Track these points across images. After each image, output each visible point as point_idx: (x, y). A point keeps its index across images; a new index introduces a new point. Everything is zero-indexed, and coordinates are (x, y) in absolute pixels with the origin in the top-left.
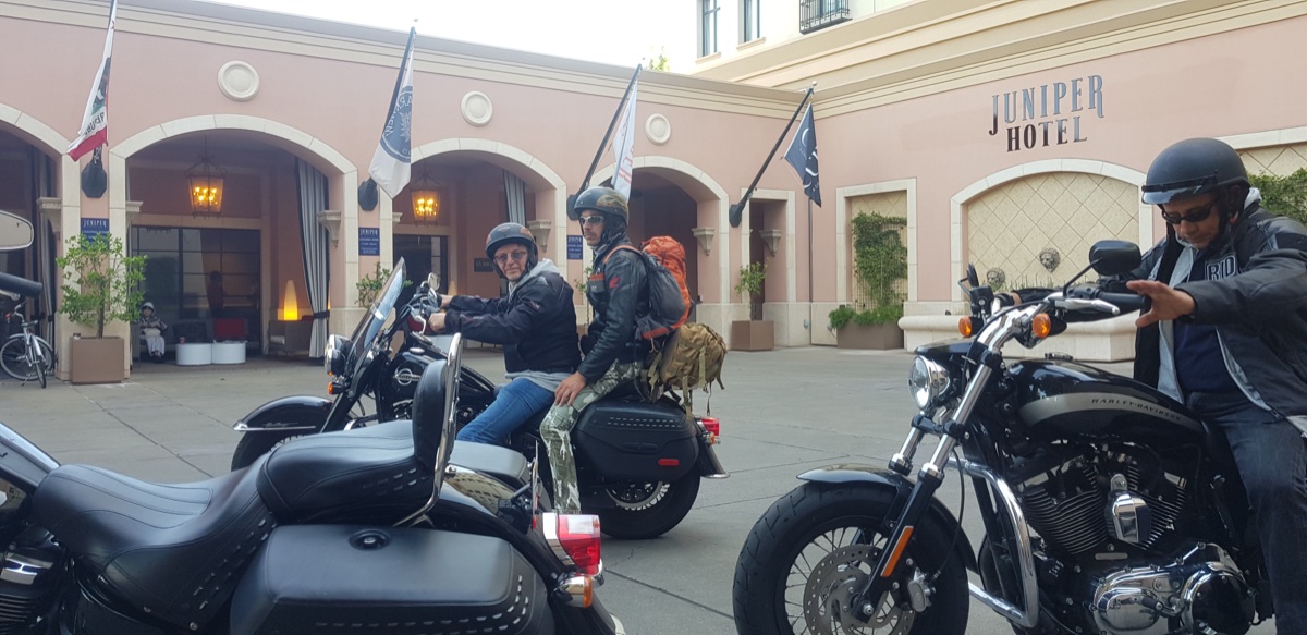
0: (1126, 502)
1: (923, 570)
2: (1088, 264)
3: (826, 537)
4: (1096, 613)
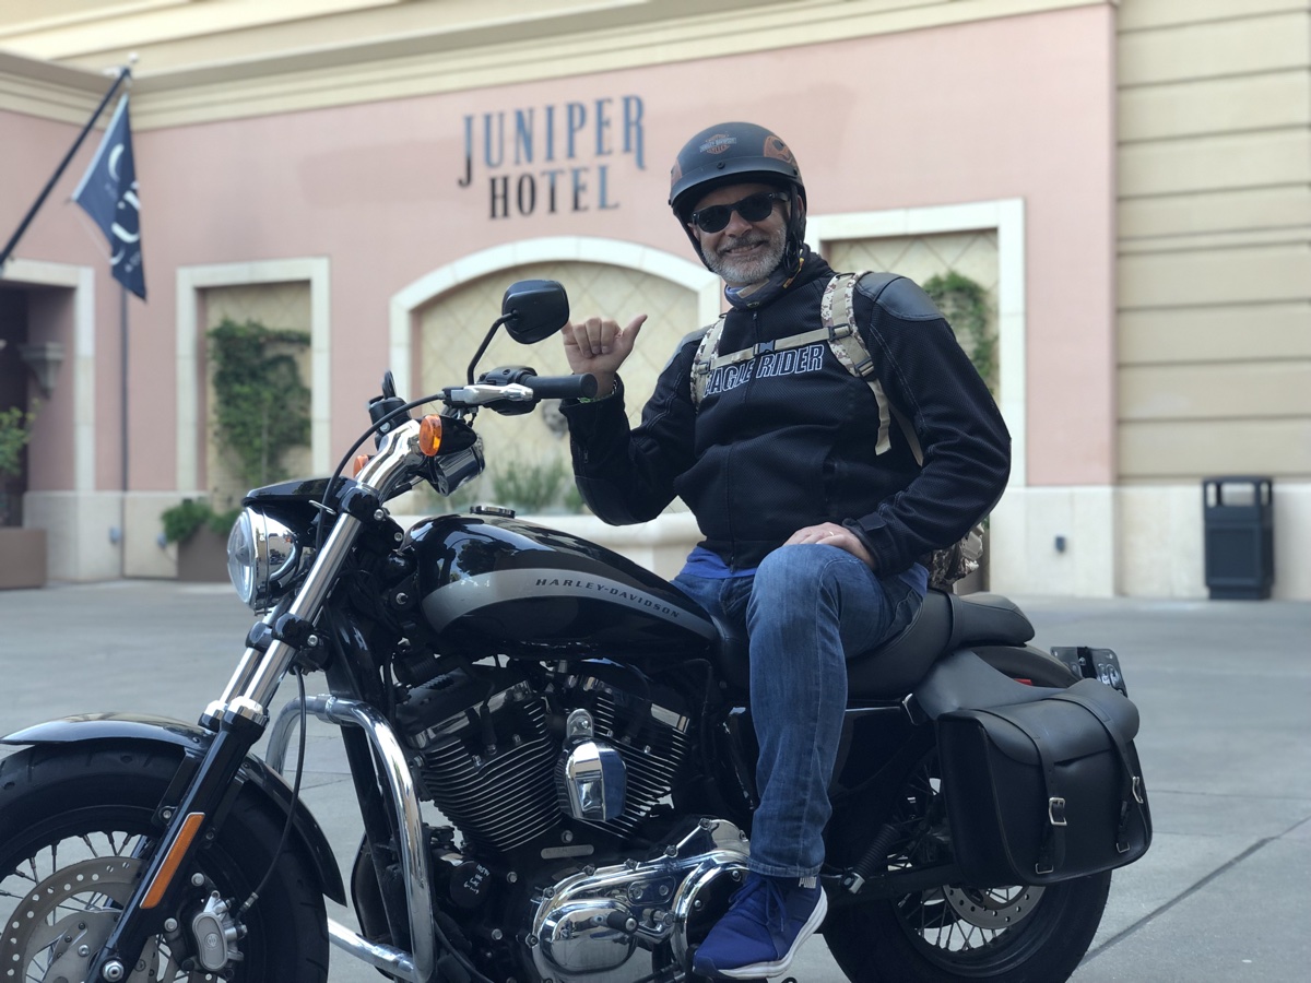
0: (587, 753)
1: (223, 894)
4: (536, 949)
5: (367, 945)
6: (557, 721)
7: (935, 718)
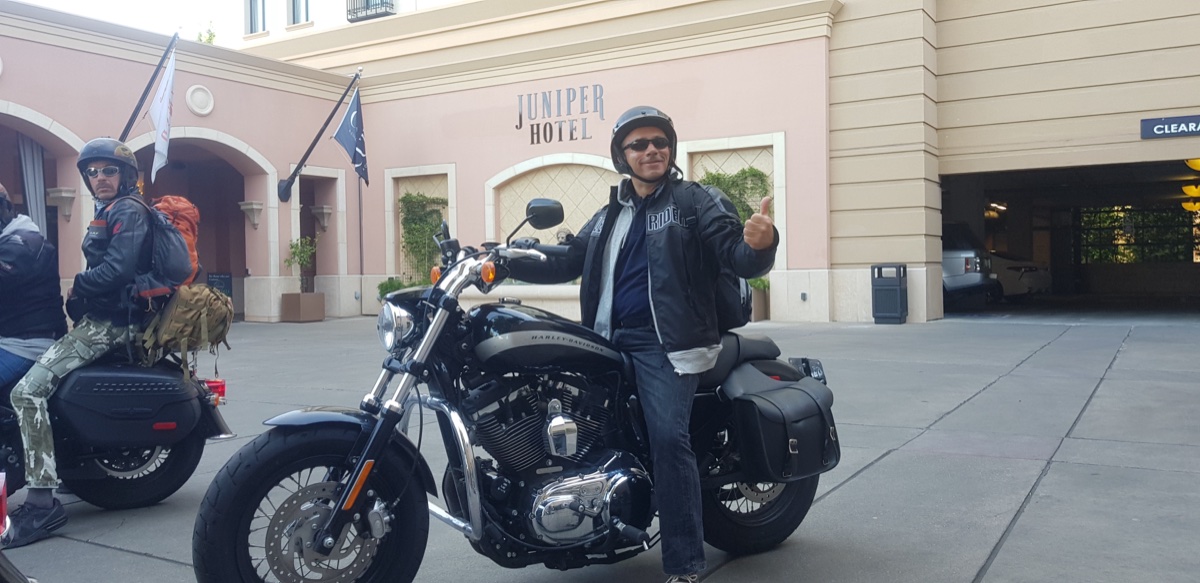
0: (558, 422)
1: (383, 500)
2: (526, 218)
3: (292, 479)
4: (534, 520)
5: (451, 518)
6: (544, 404)
7: (732, 398)
